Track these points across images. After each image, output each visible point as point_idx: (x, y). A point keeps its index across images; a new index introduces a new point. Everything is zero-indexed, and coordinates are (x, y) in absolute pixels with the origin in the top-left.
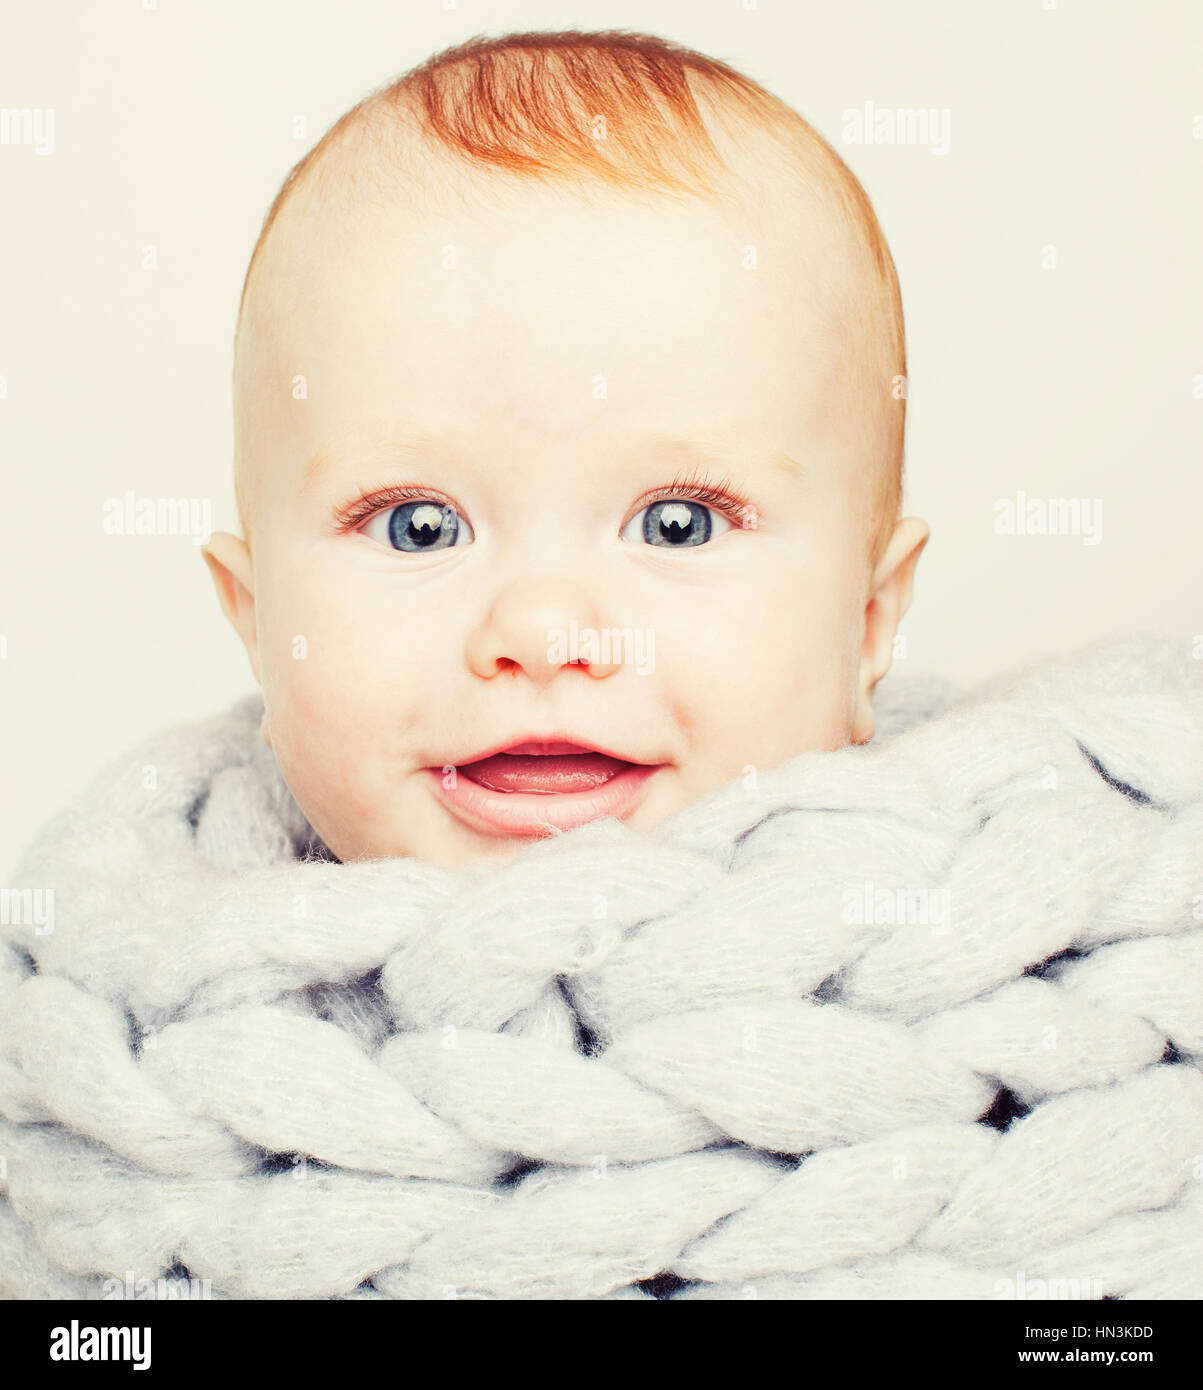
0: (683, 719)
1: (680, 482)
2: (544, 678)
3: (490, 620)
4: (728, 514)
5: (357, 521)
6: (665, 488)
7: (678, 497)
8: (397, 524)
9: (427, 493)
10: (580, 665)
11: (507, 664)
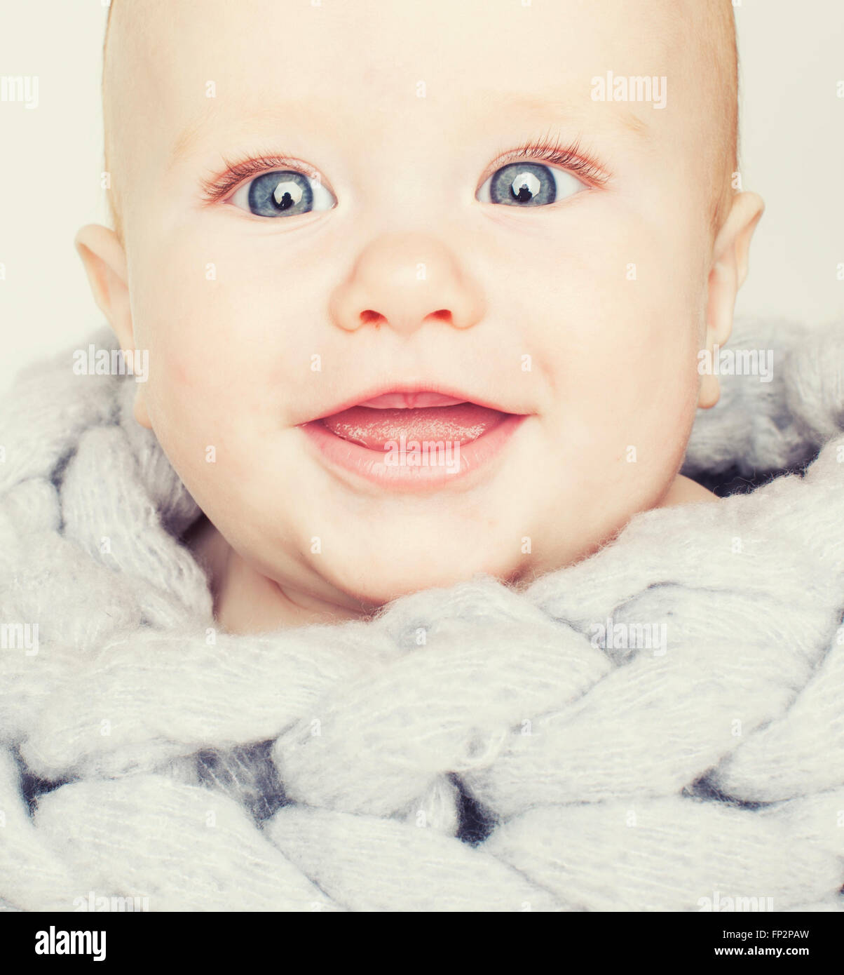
0: (546, 367)
1: (534, 144)
2: (407, 330)
3: (353, 277)
4: (579, 174)
5: (222, 192)
6: (518, 150)
7: (532, 160)
8: (258, 194)
9: (288, 162)
10: (443, 315)
11: (372, 316)
